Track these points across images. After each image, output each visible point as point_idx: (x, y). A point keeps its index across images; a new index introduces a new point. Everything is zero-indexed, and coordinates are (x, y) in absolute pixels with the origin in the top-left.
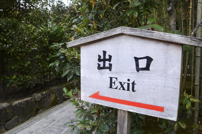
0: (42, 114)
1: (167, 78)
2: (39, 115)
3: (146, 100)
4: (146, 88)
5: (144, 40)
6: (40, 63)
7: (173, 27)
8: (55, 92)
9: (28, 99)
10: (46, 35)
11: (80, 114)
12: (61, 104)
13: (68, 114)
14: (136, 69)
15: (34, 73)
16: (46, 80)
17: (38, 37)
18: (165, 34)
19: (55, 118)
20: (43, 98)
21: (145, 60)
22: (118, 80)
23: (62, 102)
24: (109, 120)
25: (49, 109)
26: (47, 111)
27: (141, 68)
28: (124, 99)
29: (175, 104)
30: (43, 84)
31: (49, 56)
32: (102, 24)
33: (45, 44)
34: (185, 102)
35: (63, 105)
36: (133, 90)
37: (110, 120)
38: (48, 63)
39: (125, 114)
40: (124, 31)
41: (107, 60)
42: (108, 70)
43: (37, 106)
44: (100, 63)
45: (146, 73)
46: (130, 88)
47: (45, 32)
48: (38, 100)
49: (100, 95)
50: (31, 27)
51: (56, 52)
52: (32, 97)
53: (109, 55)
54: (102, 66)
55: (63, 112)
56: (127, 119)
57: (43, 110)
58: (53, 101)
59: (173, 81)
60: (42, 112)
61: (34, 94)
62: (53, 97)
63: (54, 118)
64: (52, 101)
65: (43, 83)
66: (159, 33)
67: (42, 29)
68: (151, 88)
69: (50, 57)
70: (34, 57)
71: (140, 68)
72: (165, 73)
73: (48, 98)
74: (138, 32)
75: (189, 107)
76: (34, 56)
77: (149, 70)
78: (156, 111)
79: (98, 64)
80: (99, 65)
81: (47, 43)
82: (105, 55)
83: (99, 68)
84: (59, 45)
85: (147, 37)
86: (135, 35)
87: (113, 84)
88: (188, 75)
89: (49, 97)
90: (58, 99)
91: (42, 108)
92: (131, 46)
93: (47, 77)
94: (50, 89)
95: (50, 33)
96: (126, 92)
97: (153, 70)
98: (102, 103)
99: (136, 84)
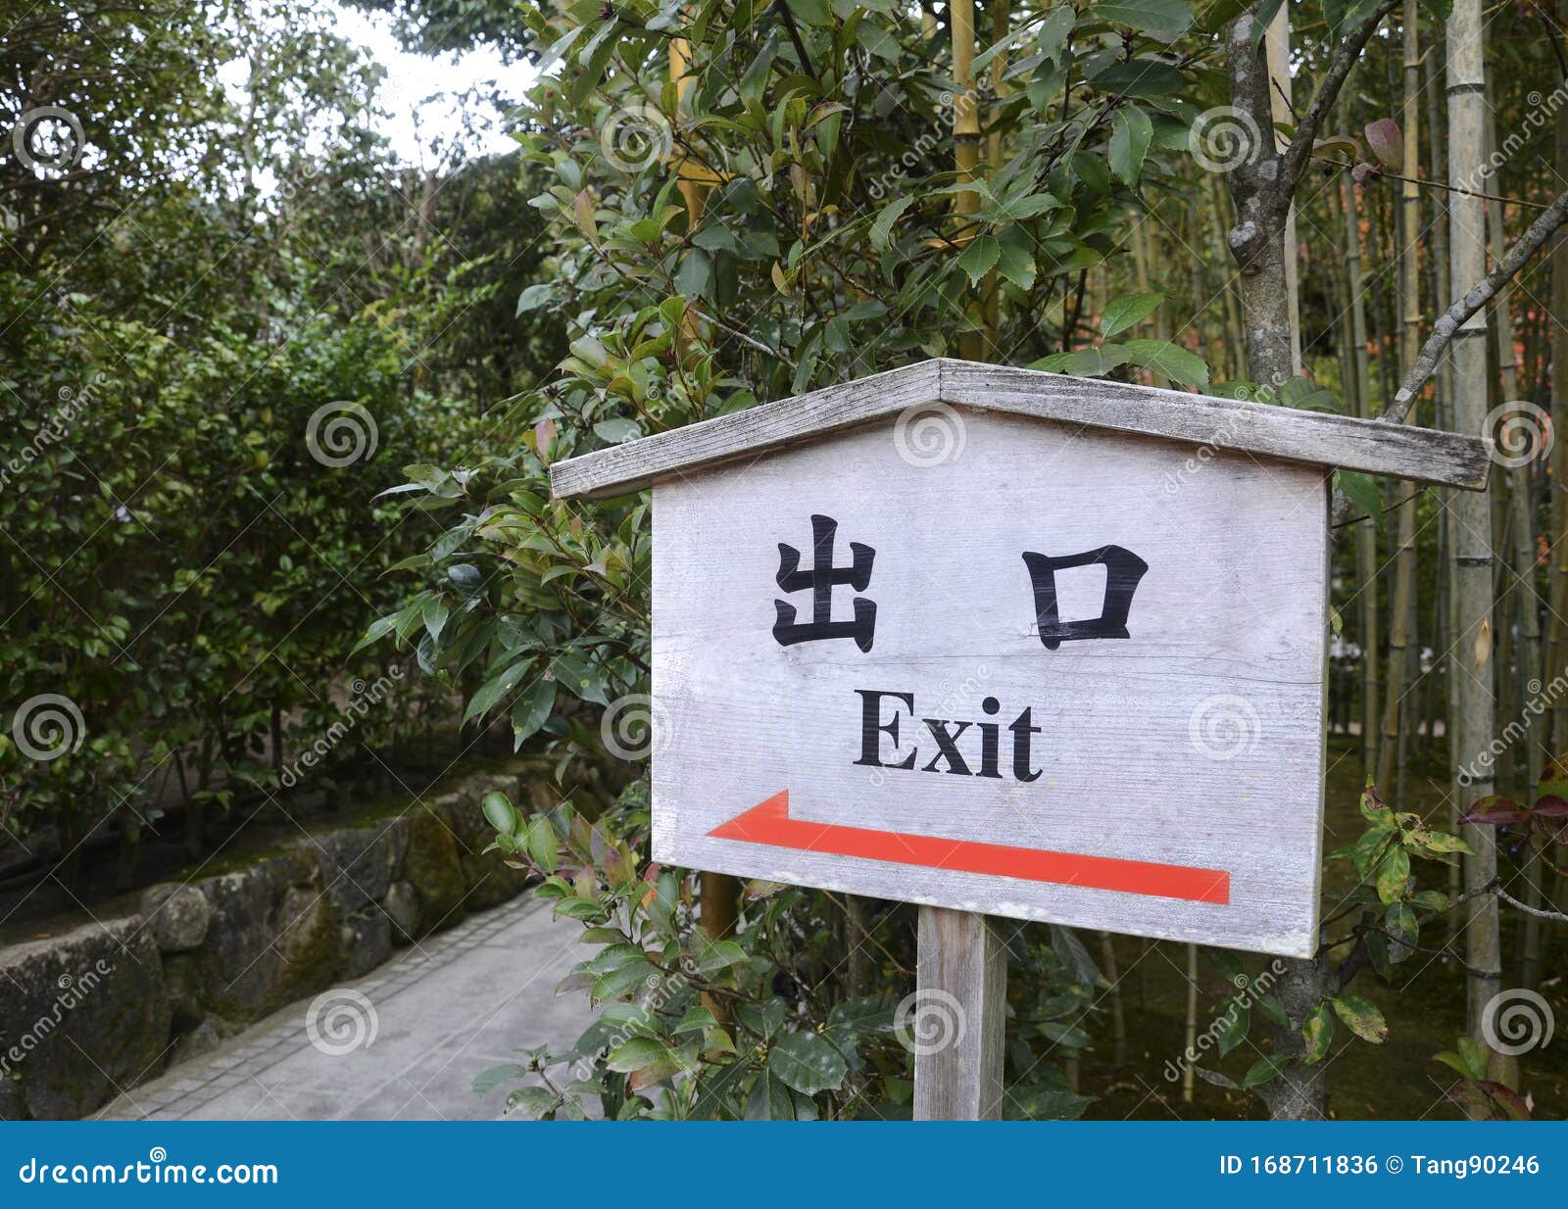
0: (213, 1060)
1: (1239, 683)
2: (196, 1072)
3: (1107, 835)
4: (1109, 751)
5: (1084, 444)
6: (202, 631)
7: (1270, 352)
8: (320, 877)
9: (105, 927)
10: (251, 403)
11: (621, 981)
12: (373, 974)
13: (433, 1055)
14: (1036, 631)
15: (153, 717)
16: (247, 777)
17: (192, 421)
18: (1216, 405)
19: (331, 1092)
20: (228, 921)
21: (1099, 572)
22: (916, 705)
23: (380, 963)
24: (836, 1020)
25: (272, 1020)
26: (258, 1036)
27: (1073, 625)
28: (963, 837)
29: (1299, 844)
30: (227, 806)
31: (277, 573)
32: (776, 335)
33: (244, 479)
34: (1371, 857)
35: (391, 981)
36: (1022, 771)
37: (843, 1021)
38: (265, 633)
39: (969, 938)
40: (956, 385)
41: (842, 576)
42: (849, 644)
43: (178, 993)
44: (792, 599)
45: (1101, 652)
46: (1000, 758)
47: (253, 383)
48: (184, 939)
49: (793, 814)
50: (137, 337)
51: (335, 540)
52: (138, 917)
53: (854, 546)
54: (805, 616)
55: (395, 1046)
56: (981, 971)
57: (225, 1025)
58: (310, 947)
59: (1277, 700)
60: (213, 1039)
61: (154, 889)
62: (307, 915)
63: (321, 1087)
64: (296, 946)
65: (224, 796)
66: (1179, 399)
67: (229, 355)
68: (1138, 750)
69: (282, 580)
70: (159, 580)
71: (1064, 625)
72: (1224, 646)
73: (265, 928)
74: (1053, 392)
75: (1397, 887)
76: (156, 576)
77: (1126, 635)
78: (1179, 901)
79: (778, 602)
80: (785, 612)
81: (261, 470)
82: (831, 541)
83: (787, 631)
84: (446, 483)
85: (1107, 425)
86: (1032, 411)
87: (884, 737)
88: (1422, 730)
89: (273, 920)
90: (347, 932)
91: (213, 1010)
92: (1004, 486)
93: (259, 747)
94: (278, 849)
95: (288, 392)
96: (976, 785)
97: (1148, 636)
98: (803, 875)
99: (1038, 730)
